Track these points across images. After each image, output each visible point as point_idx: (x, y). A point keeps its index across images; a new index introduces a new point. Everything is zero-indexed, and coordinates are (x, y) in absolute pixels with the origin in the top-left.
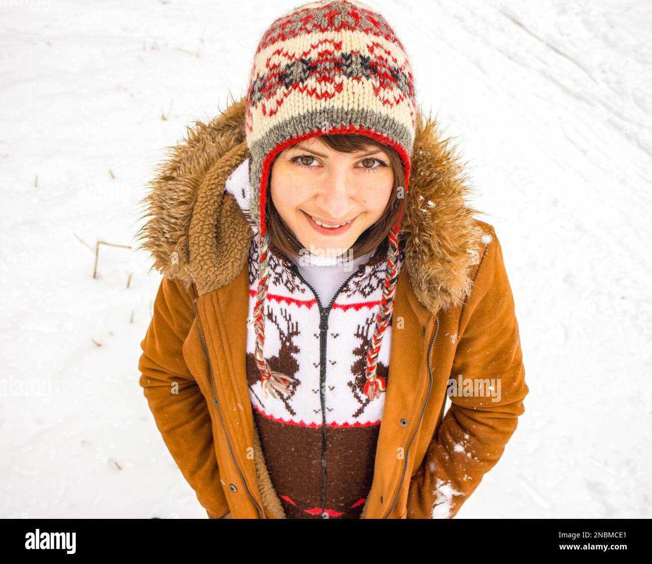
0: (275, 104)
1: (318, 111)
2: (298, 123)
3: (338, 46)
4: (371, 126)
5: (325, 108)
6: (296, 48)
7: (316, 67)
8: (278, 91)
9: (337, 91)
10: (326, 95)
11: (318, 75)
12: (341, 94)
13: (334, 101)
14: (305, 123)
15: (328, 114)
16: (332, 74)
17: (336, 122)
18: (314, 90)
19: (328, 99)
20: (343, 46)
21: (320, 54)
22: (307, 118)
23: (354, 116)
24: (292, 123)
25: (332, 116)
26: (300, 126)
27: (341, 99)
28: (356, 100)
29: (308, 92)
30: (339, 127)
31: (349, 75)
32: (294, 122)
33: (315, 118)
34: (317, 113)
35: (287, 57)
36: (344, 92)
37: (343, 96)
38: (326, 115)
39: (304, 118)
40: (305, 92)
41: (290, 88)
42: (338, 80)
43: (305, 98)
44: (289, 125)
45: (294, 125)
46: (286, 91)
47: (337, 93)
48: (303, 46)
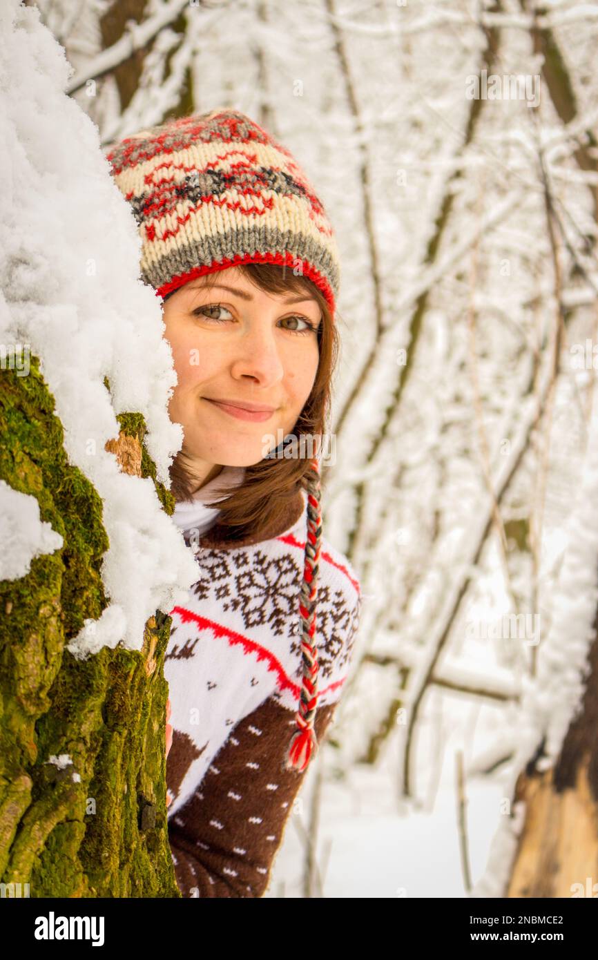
0: (175, 223)
1: (247, 229)
2: (216, 244)
3: (253, 159)
4: (308, 259)
5: (255, 227)
6: (194, 158)
7: (234, 178)
8: (179, 206)
9: (268, 207)
10: (255, 210)
11: (239, 187)
12: (274, 211)
13: (265, 219)
14: (227, 245)
15: (259, 235)
16: (257, 186)
17: (270, 246)
18: (237, 205)
19: (257, 216)
20: (259, 159)
21: (233, 166)
22: (230, 238)
23: (292, 240)
24: (206, 245)
25: (266, 238)
26: (218, 248)
27: (275, 217)
28: (292, 220)
29: (229, 206)
30: (273, 253)
31: (278, 191)
32: (209, 243)
33: (243, 239)
34: (245, 231)
35: (182, 170)
36: (276, 209)
37: (276, 214)
38: (257, 235)
39: (226, 238)
40: (225, 206)
41: (199, 202)
42: (267, 194)
43: (225, 213)
44: (200, 248)
45: (209, 247)
46: (192, 205)
47: (267, 210)
48: (206, 156)
